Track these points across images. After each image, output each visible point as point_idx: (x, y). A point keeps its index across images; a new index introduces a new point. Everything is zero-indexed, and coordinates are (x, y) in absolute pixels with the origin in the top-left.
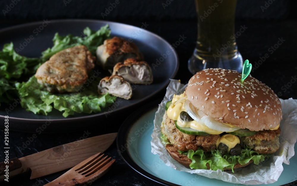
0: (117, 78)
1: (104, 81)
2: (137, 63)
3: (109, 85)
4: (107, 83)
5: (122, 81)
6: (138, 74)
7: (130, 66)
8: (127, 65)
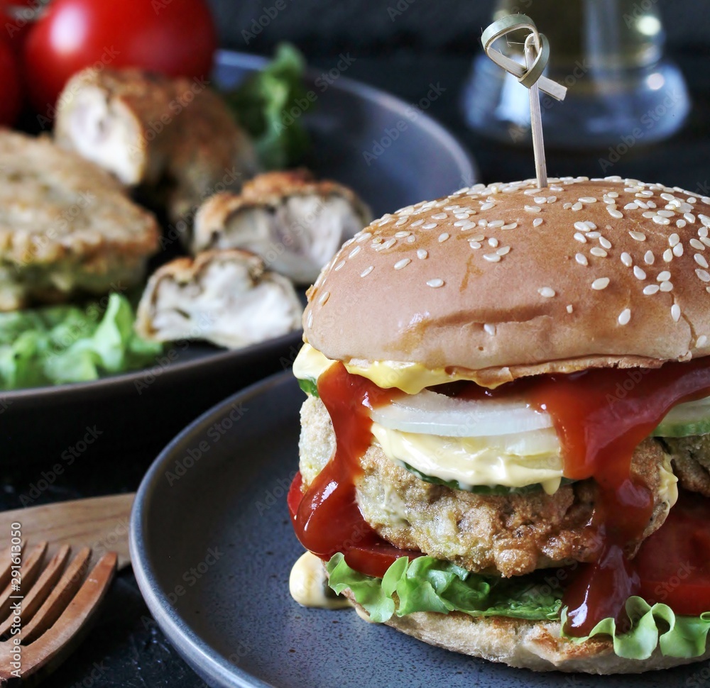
0: (233, 261)
1: (170, 277)
2: (310, 188)
3: (194, 297)
4: (183, 285)
5: (258, 272)
6: (311, 240)
7: (274, 200)
8: (260, 200)
